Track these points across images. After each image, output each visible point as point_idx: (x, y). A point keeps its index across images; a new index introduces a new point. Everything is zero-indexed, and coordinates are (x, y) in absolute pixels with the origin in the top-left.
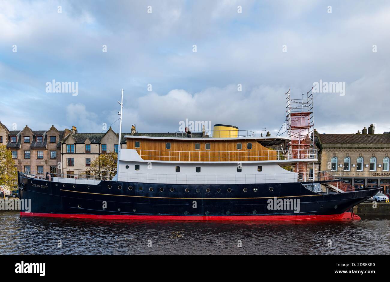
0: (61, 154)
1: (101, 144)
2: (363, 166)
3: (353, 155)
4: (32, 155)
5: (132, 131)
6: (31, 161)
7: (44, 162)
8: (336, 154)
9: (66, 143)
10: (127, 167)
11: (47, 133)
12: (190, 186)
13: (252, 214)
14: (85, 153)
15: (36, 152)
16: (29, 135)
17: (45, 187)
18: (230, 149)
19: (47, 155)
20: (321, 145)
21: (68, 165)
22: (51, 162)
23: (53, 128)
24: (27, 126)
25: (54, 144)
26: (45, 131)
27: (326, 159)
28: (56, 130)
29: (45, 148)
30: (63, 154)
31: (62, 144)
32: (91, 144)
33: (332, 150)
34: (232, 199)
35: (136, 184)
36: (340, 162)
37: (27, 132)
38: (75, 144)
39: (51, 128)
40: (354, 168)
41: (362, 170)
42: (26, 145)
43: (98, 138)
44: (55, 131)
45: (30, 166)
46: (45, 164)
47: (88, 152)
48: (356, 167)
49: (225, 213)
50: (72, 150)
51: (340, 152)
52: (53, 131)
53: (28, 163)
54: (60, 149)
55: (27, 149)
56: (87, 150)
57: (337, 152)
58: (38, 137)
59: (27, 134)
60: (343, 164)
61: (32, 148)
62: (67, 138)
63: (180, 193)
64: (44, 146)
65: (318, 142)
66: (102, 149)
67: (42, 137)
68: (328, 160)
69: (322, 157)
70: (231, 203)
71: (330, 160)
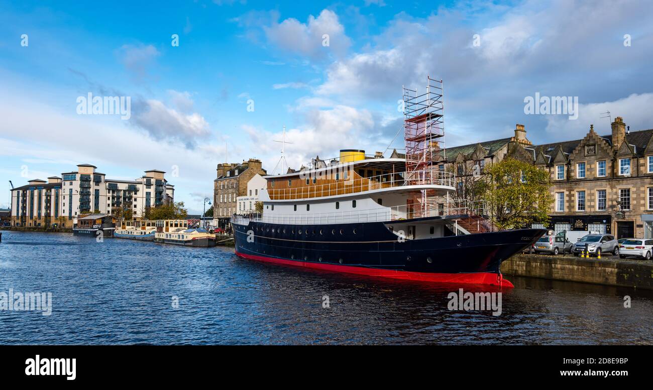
10: (268, 207)
70: (323, 247)
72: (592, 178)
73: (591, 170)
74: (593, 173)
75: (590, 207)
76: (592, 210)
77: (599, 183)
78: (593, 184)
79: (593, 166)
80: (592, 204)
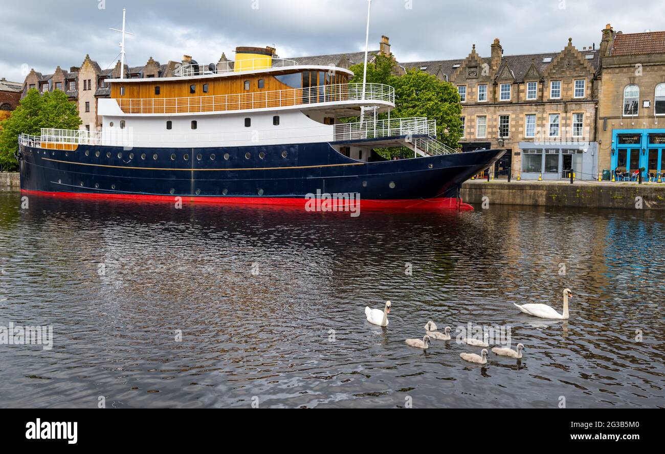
8: (635, 78)
10: (112, 124)
13: (258, 195)
18: (234, 91)
27: (612, 91)
33: (625, 70)
34: (230, 171)
36: (645, 97)
51: (646, 72)
52: (151, 66)
60: (653, 100)
63: (164, 161)
68: (616, 93)
69: (602, 87)
70: (229, 176)
71: (621, 93)
72: (473, 102)
73: (471, 94)
74: (474, 97)
75: (470, 133)
76: (472, 137)
77: (480, 108)
78: (474, 109)
79: (474, 90)
80: (472, 130)
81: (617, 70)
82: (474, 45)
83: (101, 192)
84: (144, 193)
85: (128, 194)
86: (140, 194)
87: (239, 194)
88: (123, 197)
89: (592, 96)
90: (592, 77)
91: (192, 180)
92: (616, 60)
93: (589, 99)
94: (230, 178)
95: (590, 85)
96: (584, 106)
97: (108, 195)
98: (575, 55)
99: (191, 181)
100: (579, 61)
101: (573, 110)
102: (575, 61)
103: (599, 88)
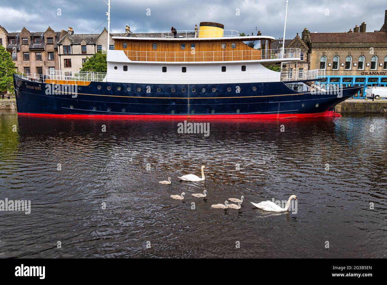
0: (59, 55)
1: (97, 45)
2: (352, 64)
3: (342, 54)
4: (31, 56)
5: (126, 31)
6: (30, 62)
7: (42, 63)
8: (325, 53)
9: (63, 45)
10: (116, 68)
11: (44, 34)
12: (176, 86)
13: (236, 113)
14: (81, 53)
15: (35, 54)
16: (27, 37)
17: (39, 88)
18: (214, 49)
19: (46, 56)
20: (311, 44)
21: (65, 66)
22: (50, 63)
23: (49, 30)
24: (24, 28)
25: (52, 45)
26: (42, 33)
27: (316, 58)
28: (53, 31)
29: (43, 49)
30: (60, 55)
31: (59, 46)
32: (87, 45)
33: (321, 49)
34: (216, 99)
35: (124, 84)
36: (329, 61)
37: (25, 33)
38: (72, 45)
39: (47, 29)
40: (342, 67)
41: (350, 69)
42: (24, 47)
43: (94, 39)
44: (51, 32)
45: (29, 67)
46: (44, 66)
47: (84, 53)
48: (345, 66)
49: (210, 112)
50: (69, 51)
51: (330, 51)
52: (50, 32)
53: (27, 64)
54: (57, 50)
55: (25, 51)
56: (83, 51)
57: (326, 51)
58: (36, 39)
59: (25, 36)
60: (332, 63)
61: (31, 50)
62: (64, 39)
63: (166, 93)
64: (42, 47)
65: (308, 41)
66: (97, 50)
67: (39, 39)
68: (317, 59)
69: (312, 56)
70: (216, 102)
71: (319, 59)
81: (318, 49)
82: (252, 33)
83: (112, 114)
84: (150, 114)
85: (136, 114)
86: (147, 114)
87: (223, 113)
88: (133, 117)
89: (307, 60)
90: (307, 52)
91: (189, 105)
92: (317, 44)
93: (306, 62)
94: (216, 103)
95: (307, 55)
96: (304, 65)
97: (119, 116)
98: (300, 41)
99: (187, 105)
100: (302, 44)
101: (299, 67)
102: (300, 44)
103: (310, 57)
